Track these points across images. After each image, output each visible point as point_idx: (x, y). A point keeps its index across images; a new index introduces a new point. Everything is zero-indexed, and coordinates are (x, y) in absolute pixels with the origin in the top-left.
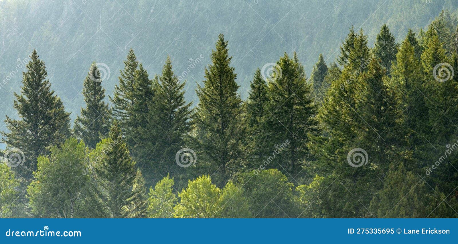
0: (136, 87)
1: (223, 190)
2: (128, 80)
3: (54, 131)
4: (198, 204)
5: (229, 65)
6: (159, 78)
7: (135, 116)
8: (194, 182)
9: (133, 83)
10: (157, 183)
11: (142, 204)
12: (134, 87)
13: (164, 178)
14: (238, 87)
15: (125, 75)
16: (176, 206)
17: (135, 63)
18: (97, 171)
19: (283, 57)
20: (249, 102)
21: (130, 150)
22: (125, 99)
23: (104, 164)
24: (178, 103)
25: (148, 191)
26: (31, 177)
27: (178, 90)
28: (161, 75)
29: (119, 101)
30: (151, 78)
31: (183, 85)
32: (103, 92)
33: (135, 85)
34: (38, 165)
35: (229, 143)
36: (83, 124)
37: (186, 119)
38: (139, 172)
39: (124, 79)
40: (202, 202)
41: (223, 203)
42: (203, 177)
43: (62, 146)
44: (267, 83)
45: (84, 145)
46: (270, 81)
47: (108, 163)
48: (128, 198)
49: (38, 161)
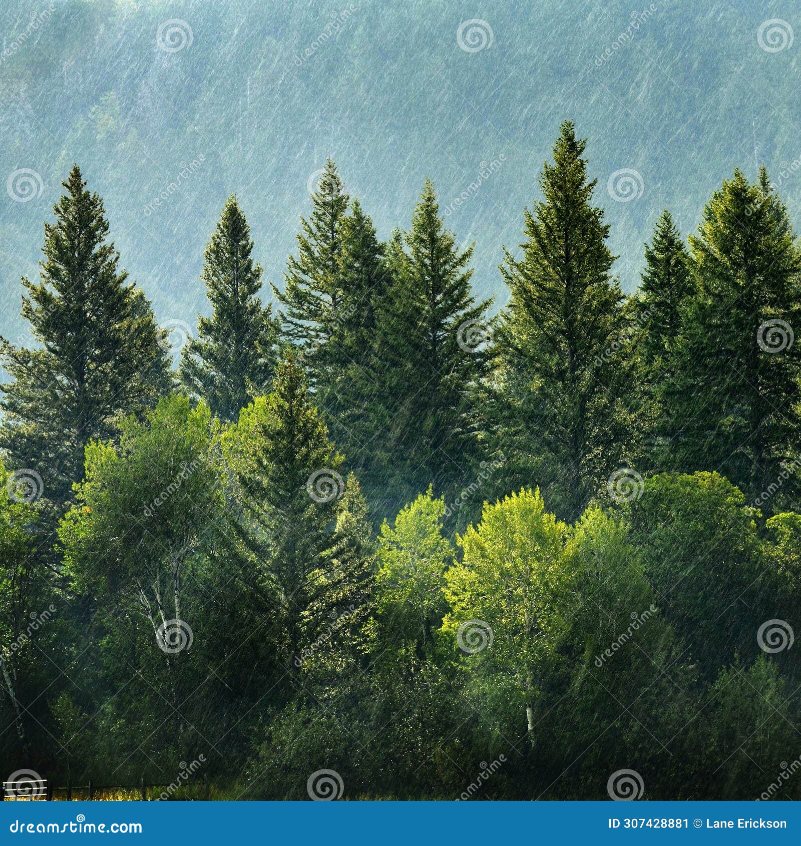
0: (345, 262)
1: (574, 527)
2: (323, 243)
3: (127, 375)
4: (508, 565)
5: (588, 202)
6: (403, 236)
7: (341, 337)
8: (498, 506)
9: (336, 251)
10: (401, 511)
12: (339, 262)
13: (420, 497)
14: (613, 259)
15: (314, 229)
16: (452, 568)
17: (340, 198)
18: (243, 480)
19: (731, 181)
20: (643, 298)
21: (330, 424)
22: (313, 293)
23: (259, 462)
24: (454, 301)
25: (377, 530)
26: (68, 499)
27: (454, 267)
28: (410, 231)
29: (300, 297)
30: (383, 235)
31: (466, 256)
32: (257, 275)
33: (339, 254)
34: (86, 464)
35: (589, 405)
36: (205, 358)
38: (352, 480)
39: (312, 241)
40: (519, 560)
41: (575, 562)
42: (522, 494)
43: (150, 415)
44: (689, 248)
45: (209, 413)
46: (696, 243)
47: (271, 460)
48: (324, 549)
49: (87, 456)
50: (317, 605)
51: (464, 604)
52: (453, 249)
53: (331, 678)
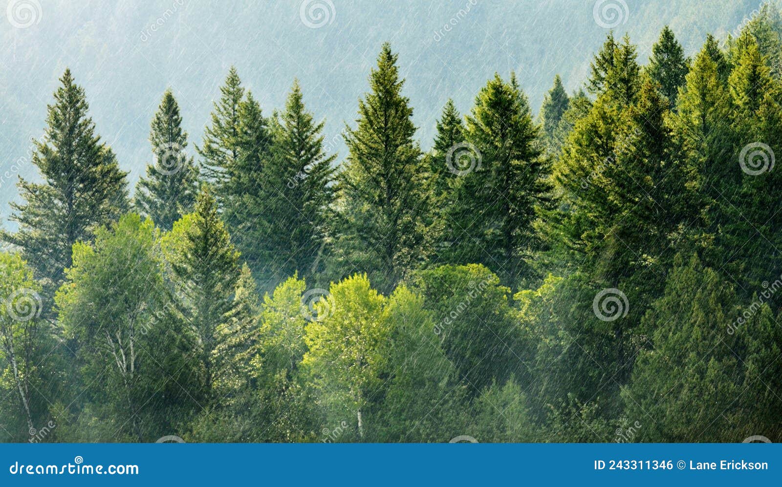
0: (242, 130)
1: (389, 298)
2: (228, 118)
3: (100, 201)
4: (346, 322)
5: (399, 93)
6: (279, 114)
7: (239, 177)
8: (340, 285)
9: (236, 123)
10: (277, 288)
11: (251, 321)
12: (238, 130)
13: (290, 278)
14: (415, 129)
15: (222, 109)
16: (310, 324)
17: (239, 90)
18: (174, 266)
19: (493, 80)
20: (435, 153)
21: (232, 233)
22: (221, 149)
23: (186, 256)
24: (313, 155)
25: (261, 299)
26: (61, 278)
27: (312, 134)
28: (284, 109)
29: (212, 152)
30: (266, 114)
31: (319, 127)
32: (185, 138)
33: (238, 125)
34: (73, 257)
35: (399, 221)
36: (151, 190)
37: (326, 182)
38: (245, 267)
39: (220, 117)
40: (353, 319)
41: (389, 320)
42: (356, 277)
43: (114, 225)
44: (465, 123)
45: (153, 224)
46: (469, 119)
47: (193, 254)
48: (227, 311)
49: (74, 251)
50: (222, 346)
51: (317, 347)
52: (312, 123)
53: (232, 393)
